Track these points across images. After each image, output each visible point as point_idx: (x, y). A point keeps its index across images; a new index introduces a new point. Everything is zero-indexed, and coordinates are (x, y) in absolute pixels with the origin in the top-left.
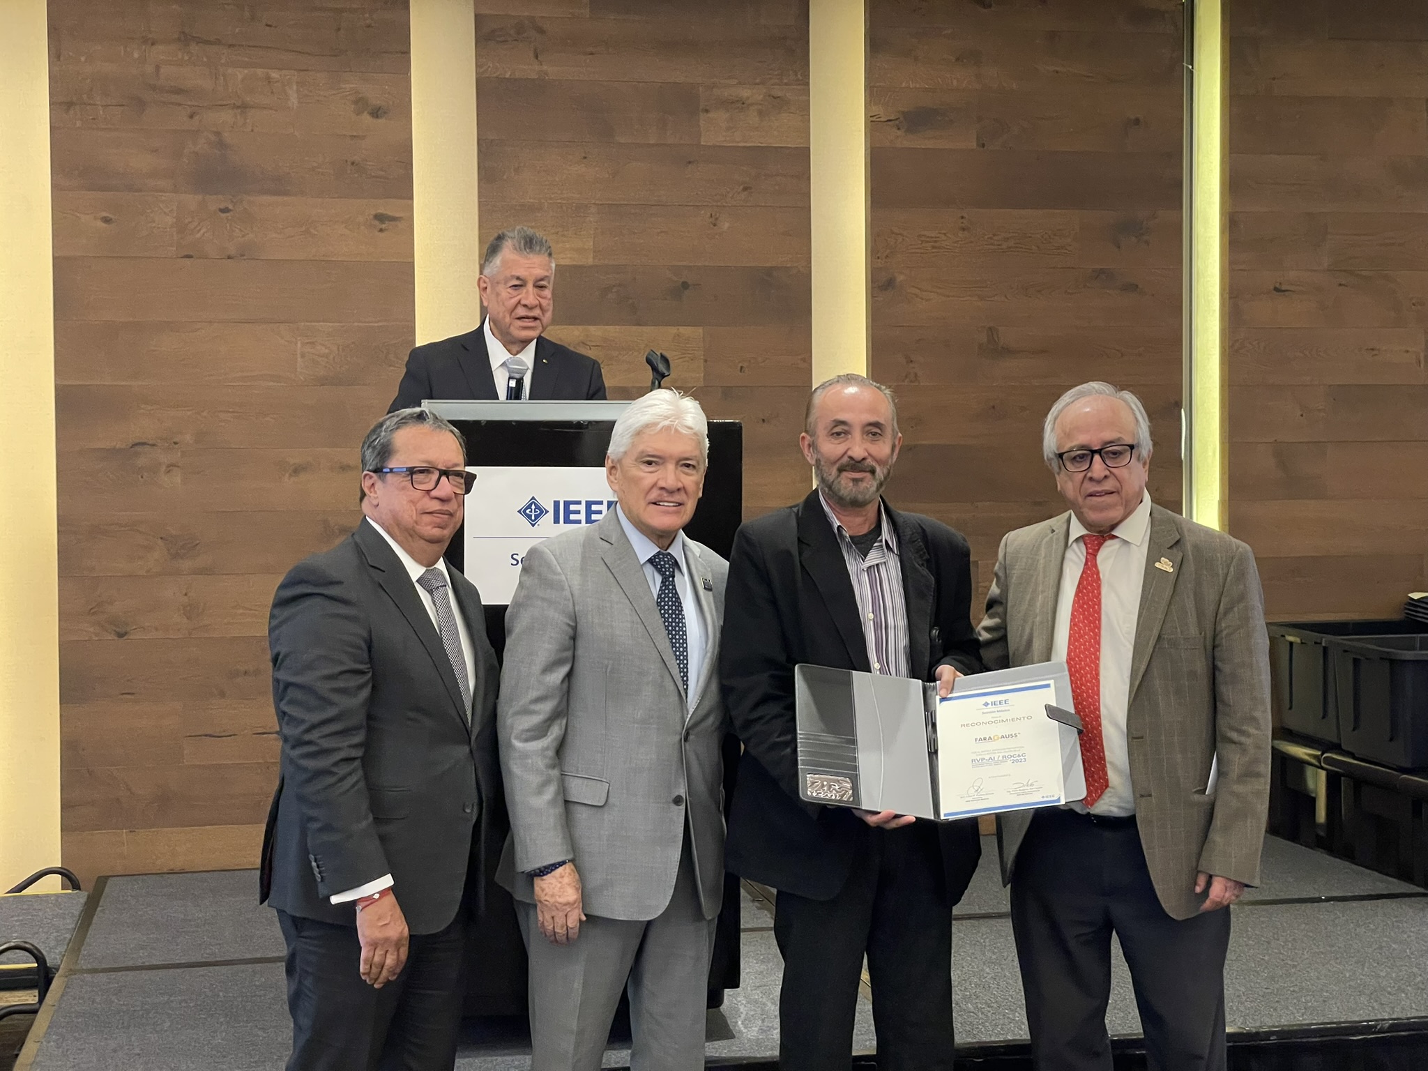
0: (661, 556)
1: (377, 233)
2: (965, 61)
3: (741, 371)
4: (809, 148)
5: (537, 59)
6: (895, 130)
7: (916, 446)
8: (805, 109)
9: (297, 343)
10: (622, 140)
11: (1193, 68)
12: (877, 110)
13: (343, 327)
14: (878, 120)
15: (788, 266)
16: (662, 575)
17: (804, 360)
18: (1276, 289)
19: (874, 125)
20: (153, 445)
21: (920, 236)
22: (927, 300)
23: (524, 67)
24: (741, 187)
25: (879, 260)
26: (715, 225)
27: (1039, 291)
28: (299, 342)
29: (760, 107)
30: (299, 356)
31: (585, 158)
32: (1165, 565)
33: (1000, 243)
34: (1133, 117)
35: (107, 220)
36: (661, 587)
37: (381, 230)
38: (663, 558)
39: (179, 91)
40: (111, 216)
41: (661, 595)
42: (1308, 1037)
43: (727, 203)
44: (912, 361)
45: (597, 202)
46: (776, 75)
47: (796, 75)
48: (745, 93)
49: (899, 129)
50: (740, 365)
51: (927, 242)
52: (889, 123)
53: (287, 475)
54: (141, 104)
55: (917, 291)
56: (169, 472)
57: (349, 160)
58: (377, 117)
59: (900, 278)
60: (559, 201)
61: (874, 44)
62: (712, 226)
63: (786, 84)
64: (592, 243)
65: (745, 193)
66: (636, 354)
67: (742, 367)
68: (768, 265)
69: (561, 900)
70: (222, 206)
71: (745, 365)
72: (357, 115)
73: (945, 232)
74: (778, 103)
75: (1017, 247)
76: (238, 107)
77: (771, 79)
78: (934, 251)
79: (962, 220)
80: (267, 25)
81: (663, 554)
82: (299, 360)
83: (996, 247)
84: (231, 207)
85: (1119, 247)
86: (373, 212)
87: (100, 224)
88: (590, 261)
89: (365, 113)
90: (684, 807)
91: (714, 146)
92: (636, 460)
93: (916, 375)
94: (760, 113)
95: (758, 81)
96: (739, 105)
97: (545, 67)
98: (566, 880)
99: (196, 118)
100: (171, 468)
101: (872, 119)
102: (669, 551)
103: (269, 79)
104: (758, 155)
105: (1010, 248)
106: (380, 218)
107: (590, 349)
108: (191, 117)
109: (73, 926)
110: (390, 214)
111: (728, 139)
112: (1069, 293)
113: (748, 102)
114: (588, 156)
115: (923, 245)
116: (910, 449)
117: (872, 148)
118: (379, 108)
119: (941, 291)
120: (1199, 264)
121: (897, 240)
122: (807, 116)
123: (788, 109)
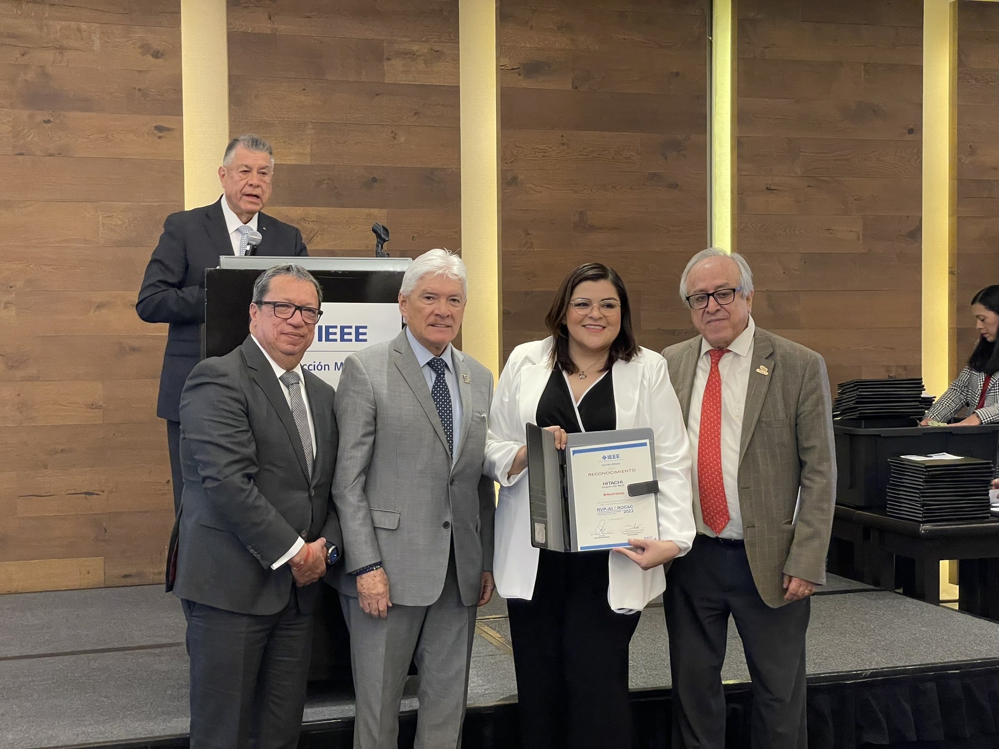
0: (435, 361)
1: (156, 138)
2: (564, 29)
3: (413, 239)
4: (459, 87)
5: (270, 19)
6: (517, 75)
7: (532, 291)
8: (456, 60)
9: (98, 216)
10: (329, 77)
11: (714, 38)
12: (505, 61)
13: (132, 205)
14: (505, 68)
15: (445, 167)
16: (437, 373)
17: (455, 232)
18: (768, 189)
19: (502, 71)
21: (534, 148)
22: (539, 192)
23: (259, 25)
24: (413, 113)
25: (507, 165)
26: (394, 139)
27: (614, 187)
28: (101, 216)
29: (426, 58)
30: (101, 226)
31: (304, 89)
32: (763, 370)
33: (587, 154)
34: (675, 71)
36: (435, 381)
37: (160, 137)
38: (437, 362)
39: (13, 36)
41: (435, 386)
42: (819, 682)
43: (402, 122)
44: (528, 234)
45: (313, 121)
46: (436, 36)
47: (450, 36)
48: (415, 47)
49: (519, 75)
50: (412, 235)
51: (539, 152)
52: (513, 71)
53: (92, 310)
55: (531, 186)
56: (6, 307)
57: (137, 88)
58: (157, 58)
59: (521, 177)
60: (286, 119)
61: (502, 17)
62: (393, 139)
63: (443, 42)
64: (309, 150)
65: (416, 116)
66: (340, 227)
67: (413, 237)
68: (431, 166)
69: (374, 592)
70: (46, 118)
71: (415, 235)
72: (143, 55)
73: (550, 146)
74: (438, 55)
75: (598, 157)
76: (57, 49)
77: (432, 38)
78: (543, 158)
79: (562, 138)
81: (436, 359)
82: (101, 228)
83: (585, 157)
84: (52, 119)
85: (666, 159)
86: (155, 125)
88: (307, 161)
89: (148, 55)
90: (451, 530)
91: (394, 84)
92: (419, 296)
93: (532, 243)
94: (425, 61)
95: (423, 39)
96: (412, 55)
97: (276, 26)
98: (378, 579)
99: (26, 56)
100: (10, 304)
101: (503, 68)
102: (441, 357)
103: (79, 30)
104: (424, 91)
105: (595, 157)
106: (159, 128)
107: (309, 223)
108: (23, 55)
110: (166, 125)
111: (404, 79)
112: (633, 189)
113: (417, 54)
114: (306, 89)
115: (537, 154)
116: (527, 293)
117: (501, 88)
118: (158, 52)
119: (548, 186)
120: (717, 171)
121: (518, 151)
122: (457, 65)
123: (445, 59)
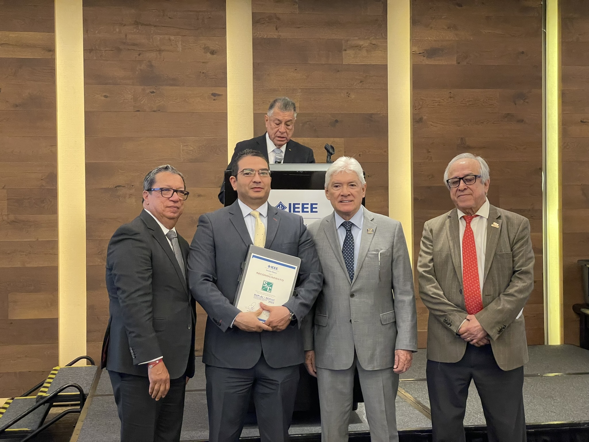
0: (347, 223)
1: (212, 100)
2: (451, 28)
3: (359, 156)
4: (387, 65)
5: (277, 29)
6: (423, 56)
7: (432, 186)
8: (385, 49)
10: (311, 63)
11: (546, 31)
12: (415, 49)
13: (199, 139)
14: (415, 53)
15: (379, 113)
17: (385, 151)
18: (582, 122)
19: (413, 54)
20: (124, 187)
21: (433, 100)
22: (435, 127)
23: (270, 33)
24: (359, 81)
25: (416, 110)
26: (349, 97)
27: (482, 123)
28: (181, 145)
29: (367, 48)
30: (181, 151)
31: (296, 70)
32: (495, 225)
33: (465, 103)
34: (521, 51)
35: (106, 97)
37: (214, 100)
39: (134, 45)
40: (108, 95)
43: (353, 87)
44: (429, 152)
45: (301, 88)
46: (374, 35)
47: (382, 35)
48: (361, 43)
49: (424, 57)
51: (436, 103)
52: (420, 54)
54: (119, 50)
55: (431, 123)
56: (129, 198)
57: (201, 72)
58: (213, 54)
59: (425, 118)
60: (285, 87)
61: (414, 22)
62: (347, 97)
63: (378, 39)
64: (299, 104)
65: (362, 83)
66: (316, 149)
67: (360, 154)
68: (371, 112)
70: (152, 90)
71: (361, 153)
72: (205, 53)
73: (443, 99)
74: (375, 47)
75: (473, 105)
76: (158, 51)
77: (371, 37)
78: (439, 106)
79: (450, 94)
80: (169, 18)
82: (182, 152)
83: (464, 105)
84: (155, 91)
85: (516, 104)
86: (212, 93)
87: (103, 98)
89: (208, 53)
91: (348, 65)
92: (332, 186)
93: (431, 158)
94: (367, 51)
95: (366, 38)
96: (359, 47)
97: (280, 34)
99: (141, 56)
100: (131, 196)
101: (413, 53)
102: (349, 220)
103: (170, 39)
104: (366, 68)
105: (470, 105)
106: (214, 95)
108: (139, 55)
109: (93, 379)
110: (218, 93)
111: (354, 61)
112: (495, 123)
113: (362, 46)
114: (297, 69)
115: (434, 104)
116: (429, 187)
117: (413, 65)
118: (214, 51)
119: (442, 123)
120: (549, 111)
121: (423, 102)
122: (386, 52)
123: (379, 49)
